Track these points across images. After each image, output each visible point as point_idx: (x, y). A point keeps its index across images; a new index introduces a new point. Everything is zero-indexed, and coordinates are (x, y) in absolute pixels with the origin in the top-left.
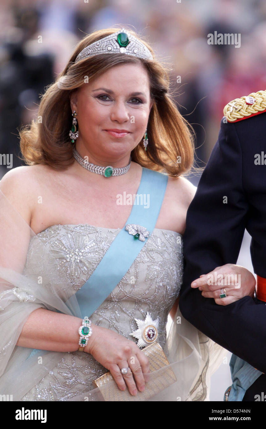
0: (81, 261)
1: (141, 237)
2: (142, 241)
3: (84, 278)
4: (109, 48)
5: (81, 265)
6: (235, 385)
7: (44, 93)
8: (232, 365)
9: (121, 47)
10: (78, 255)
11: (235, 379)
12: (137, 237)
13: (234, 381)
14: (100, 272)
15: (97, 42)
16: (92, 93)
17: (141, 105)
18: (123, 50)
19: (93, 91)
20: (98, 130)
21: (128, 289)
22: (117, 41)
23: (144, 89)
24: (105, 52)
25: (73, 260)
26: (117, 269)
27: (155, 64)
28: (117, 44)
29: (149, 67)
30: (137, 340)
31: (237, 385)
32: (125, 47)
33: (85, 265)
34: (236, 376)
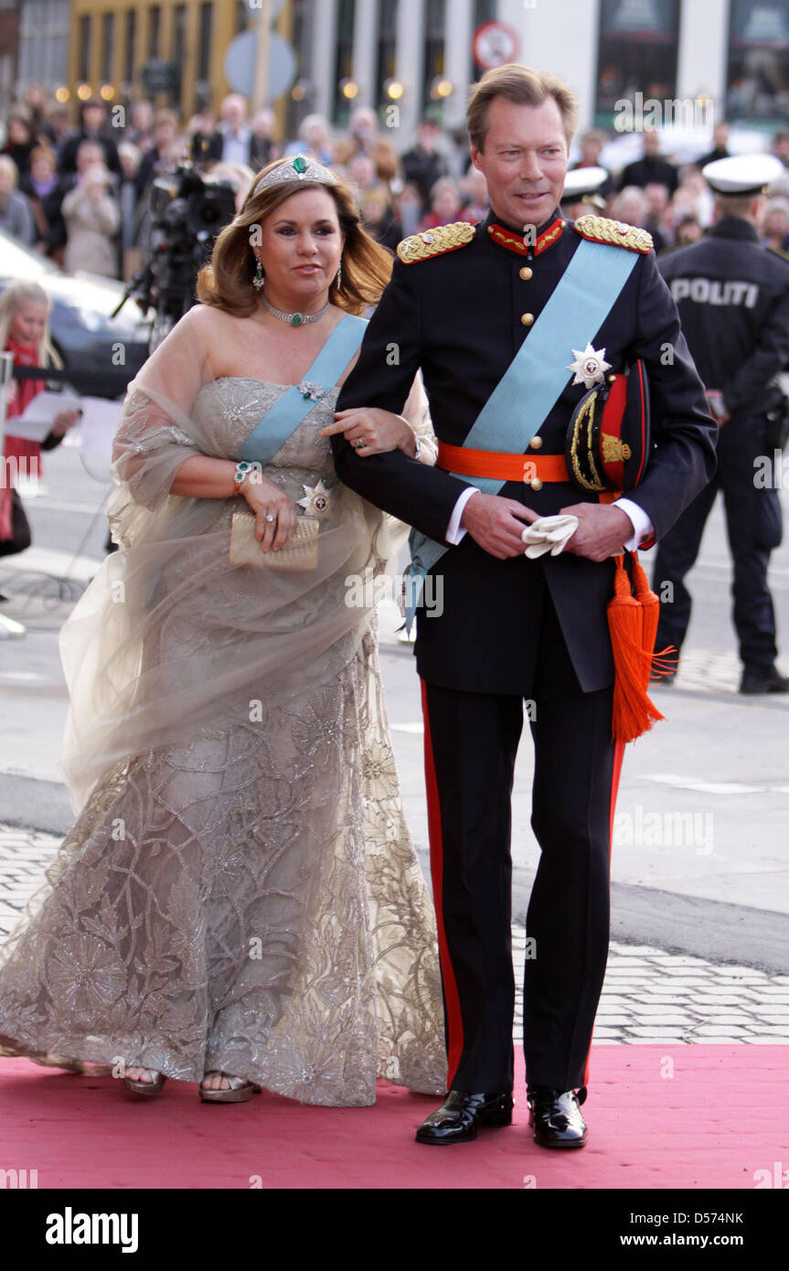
0: (238, 420)
1: (313, 397)
2: (314, 401)
3: (241, 439)
4: (286, 177)
5: (237, 423)
6: (415, 565)
7: (218, 234)
8: (411, 540)
9: (299, 172)
10: (236, 414)
11: (415, 558)
12: (307, 397)
13: (413, 560)
14: (260, 433)
15: (272, 172)
16: (273, 228)
17: (330, 236)
18: (301, 176)
19: (275, 225)
20: (285, 270)
21: (292, 455)
22: (294, 167)
23: (332, 217)
24: (282, 181)
25: (230, 417)
26: (279, 431)
27: (339, 187)
28: (294, 170)
29: (332, 191)
30: (304, 509)
31: (418, 565)
32: (304, 172)
33: (243, 425)
34: (417, 554)
